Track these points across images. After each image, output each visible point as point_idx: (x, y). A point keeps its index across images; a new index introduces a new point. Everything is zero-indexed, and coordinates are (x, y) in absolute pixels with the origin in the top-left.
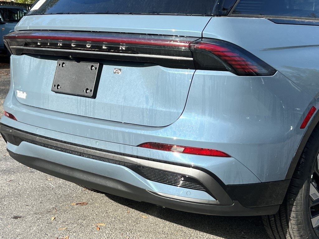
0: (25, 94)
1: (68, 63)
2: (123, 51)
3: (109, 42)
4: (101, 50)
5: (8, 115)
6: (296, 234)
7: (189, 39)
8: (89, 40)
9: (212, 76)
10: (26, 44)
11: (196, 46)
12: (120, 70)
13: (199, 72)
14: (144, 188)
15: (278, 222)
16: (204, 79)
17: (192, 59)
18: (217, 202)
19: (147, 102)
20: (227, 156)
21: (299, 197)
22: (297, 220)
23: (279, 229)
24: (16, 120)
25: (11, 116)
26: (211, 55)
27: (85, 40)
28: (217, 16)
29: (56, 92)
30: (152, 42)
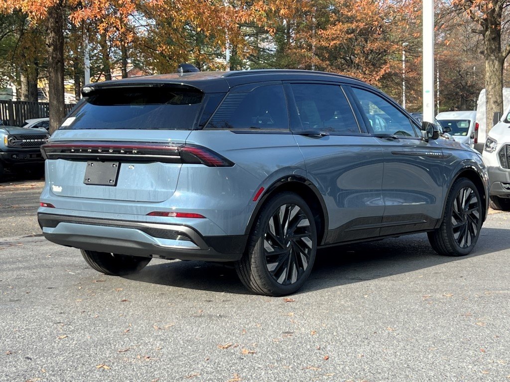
0: (61, 188)
1: (95, 163)
2: (135, 154)
3: (126, 148)
4: (120, 153)
5: (46, 205)
6: (257, 275)
7: (177, 145)
8: (112, 147)
9: (192, 167)
10: (62, 151)
11: (182, 149)
12: (133, 166)
13: (185, 165)
14: (151, 243)
15: (245, 268)
16: (188, 169)
17: (179, 157)
18: (198, 248)
19: (152, 186)
20: (204, 217)
21: (256, 248)
22: (256, 264)
23: (246, 272)
24: (54, 207)
25: (50, 206)
26: (190, 154)
27: (109, 147)
28: (195, 130)
29: (87, 184)
30: (154, 147)
